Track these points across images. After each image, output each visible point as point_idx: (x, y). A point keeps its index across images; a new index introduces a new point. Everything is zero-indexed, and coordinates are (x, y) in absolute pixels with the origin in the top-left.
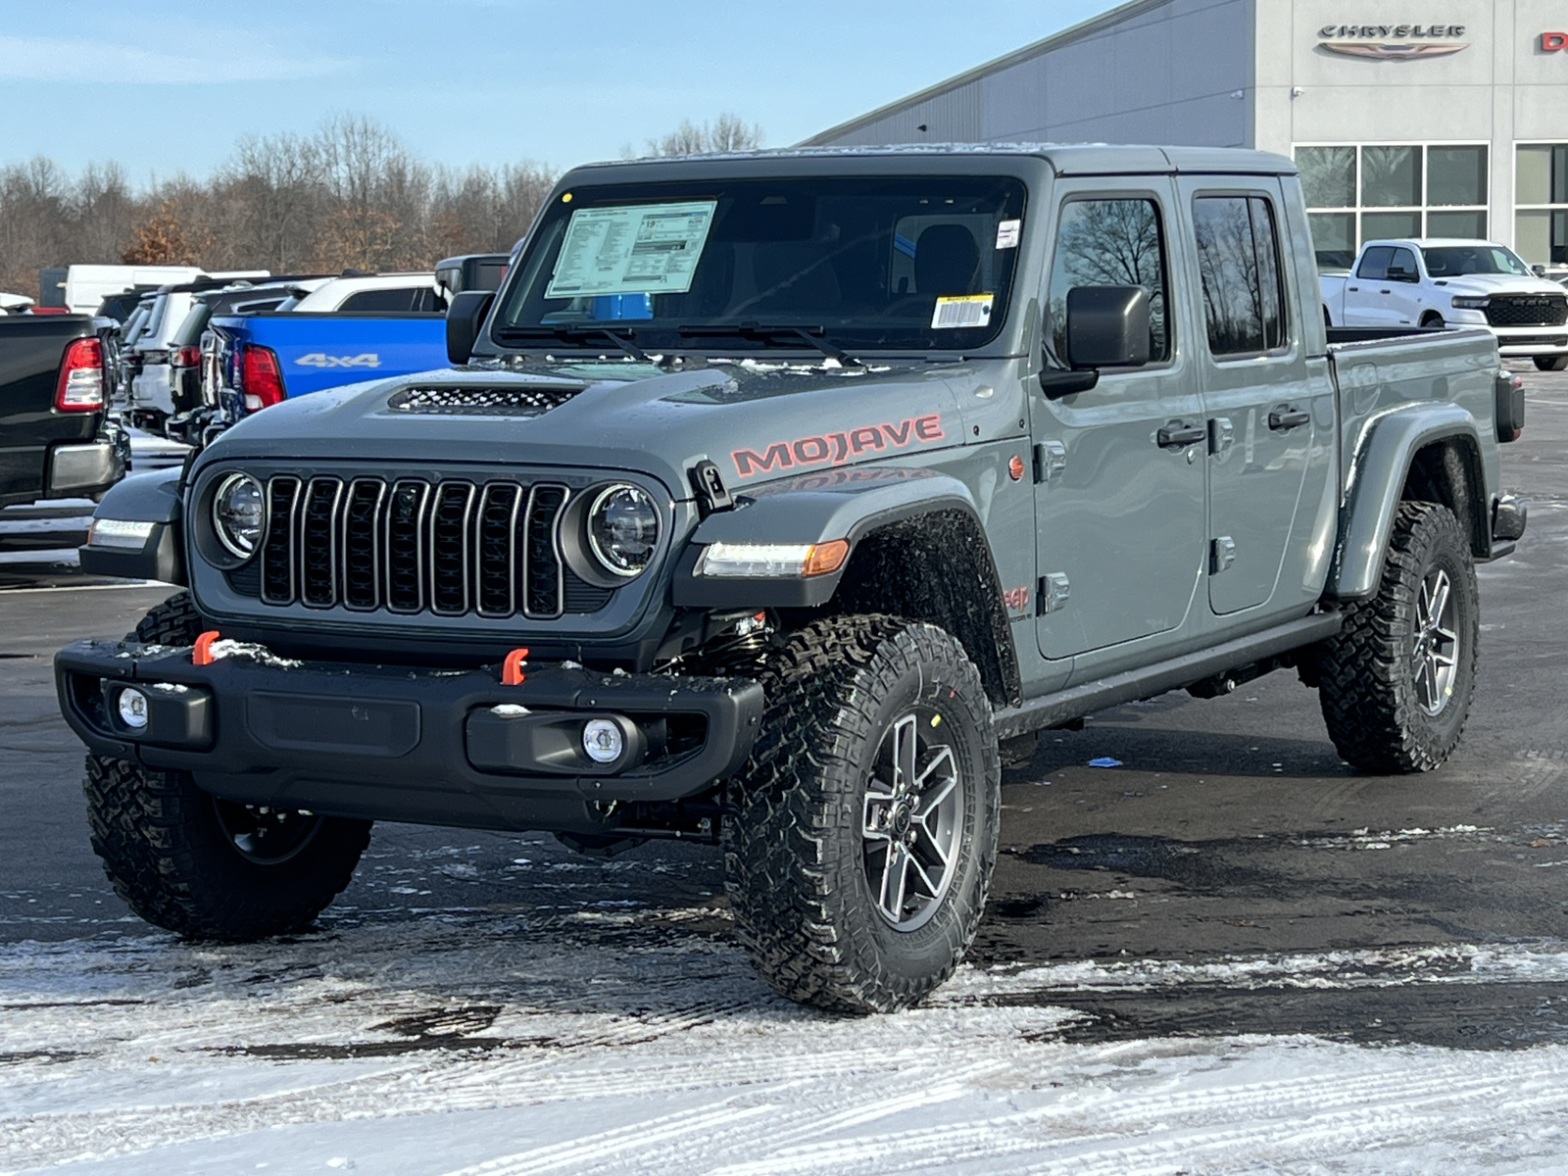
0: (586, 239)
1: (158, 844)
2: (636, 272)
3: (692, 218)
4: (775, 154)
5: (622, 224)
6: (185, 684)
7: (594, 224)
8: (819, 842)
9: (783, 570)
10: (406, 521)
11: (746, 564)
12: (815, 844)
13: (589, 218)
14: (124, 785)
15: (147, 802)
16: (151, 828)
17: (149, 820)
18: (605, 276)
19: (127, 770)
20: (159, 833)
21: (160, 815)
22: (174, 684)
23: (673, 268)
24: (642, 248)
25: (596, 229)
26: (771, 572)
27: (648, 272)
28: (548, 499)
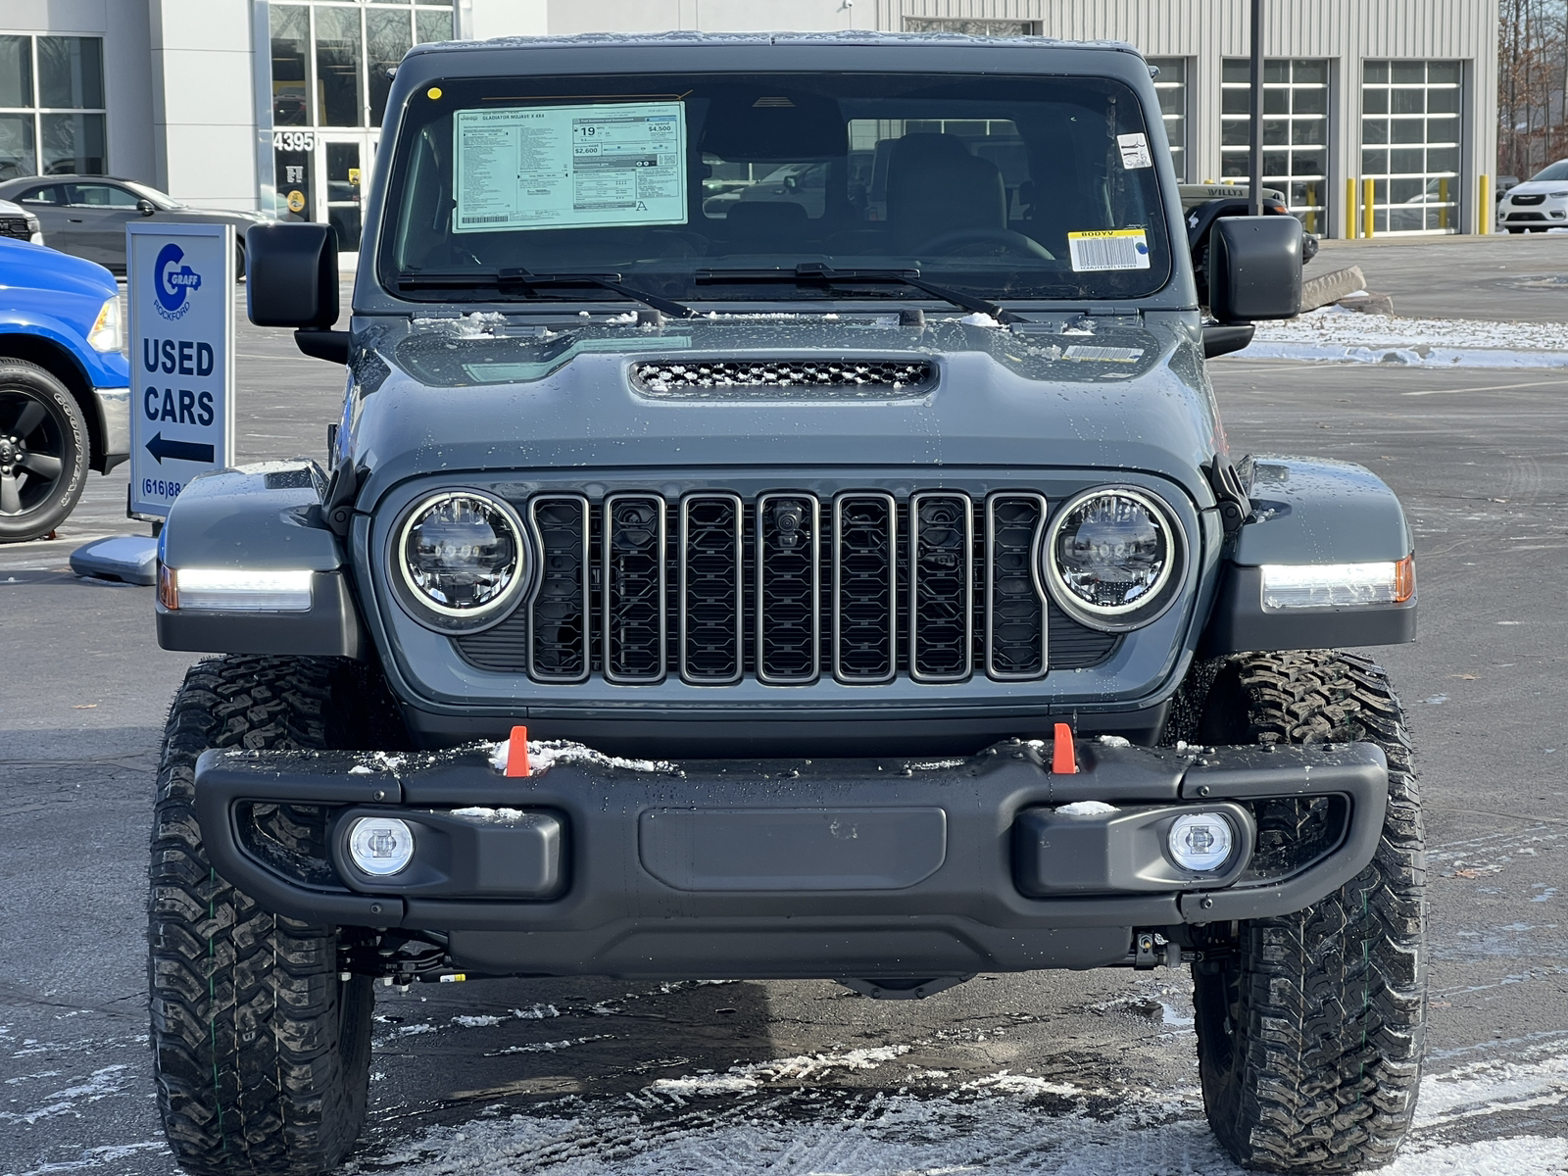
0: (490, 151)
1: (294, 1046)
2: (590, 197)
3: (653, 124)
4: (803, 39)
5: (542, 131)
6: (516, 807)
7: (496, 131)
8: (1416, 953)
9: (1374, 596)
10: (787, 553)
11: (1322, 592)
12: (1411, 956)
13: (480, 122)
14: (245, 964)
15: (284, 985)
16: (288, 1023)
17: (284, 1011)
18: (541, 202)
19: (251, 941)
20: (300, 1030)
21: (305, 1003)
22: (495, 807)
23: (649, 192)
24: (586, 164)
25: (501, 136)
26: (1357, 600)
27: (611, 197)
28: (1021, 513)
